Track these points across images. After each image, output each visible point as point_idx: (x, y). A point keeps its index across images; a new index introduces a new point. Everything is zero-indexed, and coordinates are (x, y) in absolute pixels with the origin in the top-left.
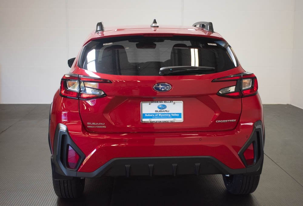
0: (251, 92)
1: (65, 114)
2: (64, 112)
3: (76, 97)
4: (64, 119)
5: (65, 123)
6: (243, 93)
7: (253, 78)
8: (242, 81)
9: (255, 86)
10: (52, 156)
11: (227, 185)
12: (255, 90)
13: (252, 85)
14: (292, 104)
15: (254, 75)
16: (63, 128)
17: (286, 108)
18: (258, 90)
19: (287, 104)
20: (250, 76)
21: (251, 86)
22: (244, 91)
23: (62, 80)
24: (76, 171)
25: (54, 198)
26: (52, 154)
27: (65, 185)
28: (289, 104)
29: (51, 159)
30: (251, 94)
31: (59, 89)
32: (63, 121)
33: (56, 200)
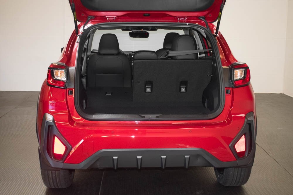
0: (243, 82)
1: (52, 104)
2: (52, 102)
3: (64, 87)
4: (51, 109)
5: (52, 113)
6: (235, 83)
7: (245, 68)
8: (234, 71)
9: (248, 76)
10: (40, 146)
11: (218, 176)
12: (247, 80)
13: (244, 75)
14: (285, 94)
15: (246, 65)
16: (50, 118)
17: (279, 97)
18: (251, 81)
19: (280, 94)
20: (243, 66)
21: (243, 77)
22: (236, 82)
23: (49, 68)
24: (62, 162)
25: (43, 188)
26: (39, 144)
27: (53, 176)
28: (282, 94)
29: (39, 149)
30: (243, 84)
31: (46, 79)
32: (50, 111)
33: (44, 190)
